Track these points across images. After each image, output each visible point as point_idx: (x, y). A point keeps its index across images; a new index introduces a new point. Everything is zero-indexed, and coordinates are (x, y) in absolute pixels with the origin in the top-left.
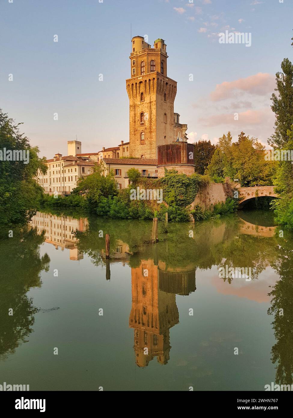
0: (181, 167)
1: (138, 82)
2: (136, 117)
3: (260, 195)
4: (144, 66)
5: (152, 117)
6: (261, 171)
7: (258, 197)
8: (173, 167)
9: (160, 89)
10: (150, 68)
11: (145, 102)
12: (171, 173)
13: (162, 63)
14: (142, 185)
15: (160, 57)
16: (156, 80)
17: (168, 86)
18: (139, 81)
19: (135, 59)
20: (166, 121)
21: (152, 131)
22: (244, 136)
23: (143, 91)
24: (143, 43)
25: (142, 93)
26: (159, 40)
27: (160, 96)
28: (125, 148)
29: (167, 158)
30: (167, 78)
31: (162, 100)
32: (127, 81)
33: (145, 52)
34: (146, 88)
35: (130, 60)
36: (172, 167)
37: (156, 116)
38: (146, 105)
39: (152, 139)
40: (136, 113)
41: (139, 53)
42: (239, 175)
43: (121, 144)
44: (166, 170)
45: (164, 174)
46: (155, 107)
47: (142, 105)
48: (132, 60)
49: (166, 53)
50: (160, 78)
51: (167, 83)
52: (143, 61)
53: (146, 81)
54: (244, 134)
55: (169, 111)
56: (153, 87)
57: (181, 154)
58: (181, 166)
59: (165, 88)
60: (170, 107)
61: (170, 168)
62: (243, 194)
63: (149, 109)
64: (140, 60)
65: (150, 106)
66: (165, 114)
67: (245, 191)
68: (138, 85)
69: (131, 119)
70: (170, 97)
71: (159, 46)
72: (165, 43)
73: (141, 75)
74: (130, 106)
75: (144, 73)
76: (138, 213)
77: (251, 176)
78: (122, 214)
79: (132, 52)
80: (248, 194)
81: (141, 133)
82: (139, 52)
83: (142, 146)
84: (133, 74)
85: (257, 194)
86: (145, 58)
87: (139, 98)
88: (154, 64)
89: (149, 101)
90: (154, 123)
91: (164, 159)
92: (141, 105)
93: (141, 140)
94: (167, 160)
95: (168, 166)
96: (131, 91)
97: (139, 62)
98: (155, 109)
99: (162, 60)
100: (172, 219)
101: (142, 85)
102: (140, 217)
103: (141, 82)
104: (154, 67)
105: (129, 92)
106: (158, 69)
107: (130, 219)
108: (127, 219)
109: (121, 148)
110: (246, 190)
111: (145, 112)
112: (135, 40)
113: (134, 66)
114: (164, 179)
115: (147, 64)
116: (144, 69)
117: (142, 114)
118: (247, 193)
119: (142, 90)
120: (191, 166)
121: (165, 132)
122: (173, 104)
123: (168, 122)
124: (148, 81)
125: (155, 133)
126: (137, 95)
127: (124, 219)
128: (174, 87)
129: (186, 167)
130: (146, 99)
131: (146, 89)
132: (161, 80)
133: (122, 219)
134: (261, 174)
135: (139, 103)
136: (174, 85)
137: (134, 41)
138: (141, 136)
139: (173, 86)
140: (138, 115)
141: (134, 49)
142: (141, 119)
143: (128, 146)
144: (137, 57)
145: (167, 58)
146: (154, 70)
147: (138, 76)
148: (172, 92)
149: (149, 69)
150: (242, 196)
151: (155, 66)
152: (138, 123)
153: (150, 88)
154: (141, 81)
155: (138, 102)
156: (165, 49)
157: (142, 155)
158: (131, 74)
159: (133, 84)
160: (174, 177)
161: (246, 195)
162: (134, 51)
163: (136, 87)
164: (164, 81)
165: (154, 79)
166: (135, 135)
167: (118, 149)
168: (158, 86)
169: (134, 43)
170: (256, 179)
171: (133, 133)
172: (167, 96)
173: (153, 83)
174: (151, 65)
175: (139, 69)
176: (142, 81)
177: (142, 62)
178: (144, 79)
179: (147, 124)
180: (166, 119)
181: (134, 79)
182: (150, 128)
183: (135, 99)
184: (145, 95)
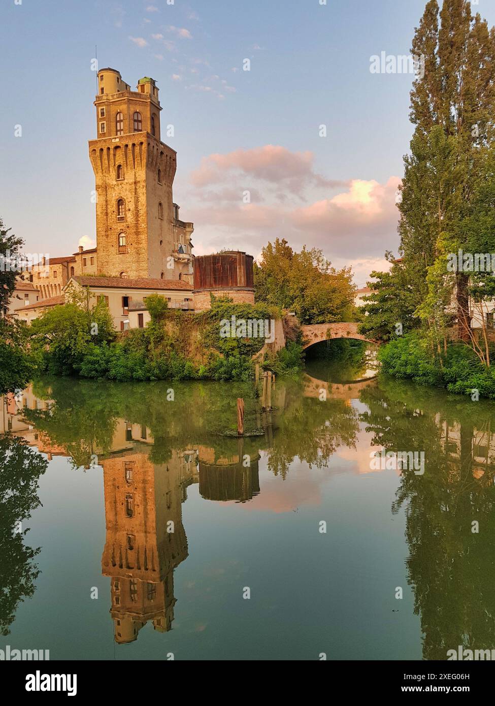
0: (238, 292)
1: (112, 147)
2: (109, 207)
3: (333, 336)
4: (121, 121)
5: (139, 208)
6: (330, 300)
7: (330, 340)
8: (225, 291)
9: (152, 162)
10: (133, 124)
11: (126, 181)
12: (223, 301)
13: (152, 119)
14: (173, 322)
15: (149, 107)
16: (144, 146)
17: (164, 157)
18: (115, 145)
19: (104, 107)
20: (162, 216)
21: (139, 232)
22: (287, 245)
23: (122, 162)
24: (118, 81)
25: (119, 166)
26: (148, 80)
27: (151, 174)
28: (87, 260)
29: (215, 278)
30: (162, 143)
31: (155, 180)
32: (91, 143)
33: (123, 96)
34: (126, 157)
35: (95, 107)
36: (223, 292)
37: (147, 206)
38: (128, 187)
39: (141, 246)
40: (108, 198)
41: (111, 98)
42: (297, 306)
43: (78, 251)
44: (212, 297)
45: (210, 303)
46: (144, 190)
47: (120, 186)
48: (100, 108)
49: (159, 102)
50: (152, 144)
51: (162, 153)
52: (120, 112)
53: (127, 146)
54: (287, 242)
55: (166, 199)
56: (141, 157)
57: (237, 272)
58: (238, 290)
59: (159, 161)
60: (168, 193)
61: (219, 294)
62: (307, 336)
63: (134, 193)
64: (114, 109)
65: (136, 189)
66: (160, 204)
67: (310, 331)
68: (112, 152)
69: (100, 210)
70: (167, 176)
71: (148, 88)
72: (157, 85)
73: (117, 135)
74: (96, 186)
75: (122, 132)
76: (168, 370)
77: (315, 308)
78: (140, 373)
79: (99, 94)
80: (316, 335)
81: (120, 234)
82: (112, 96)
83: (121, 256)
84: (100, 132)
85: (329, 335)
86: (124, 107)
87: (113, 174)
88: (140, 119)
89: (132, 180)
90: (142, 218)
91: (210, 279)
92: (118, 185)
93: (119, 246)
94: (215, 282)
95: (216, 290)
96: (99, 162)
97: (113, 113)
98: (145, 195)
99: (153, 112)
100: (233, 377)
101: (120, 153)
102: (172, 376)
103: (117, 147)
104: (140, 124)
105: (94, 161)
106: (147, 127)
107: (154, 380)
108: (148, 380)
109: (78, 258)
110: (311, 329)
111: (125, 198)
112: (104, 74)
113: (103, 119)
114: (214, 312)
115: (127, 117)
116: (121, 126)
117: (120, 202)
118: (314, 334)
119: (120, 160)
120: (252, 291)
121: (162, 233)
122: (171, 187)
123: (165, 218)
124: (130, 146)
125: (146, 235)
126: (111, 169)
127: (142, 381)
128: (172, 160)
129: (245, 292)
130: (126, 177)
131: (126, 160)
132: (153, 147)
133: (139, 380)
134: (330, 305)
135: (115, 183)
136: (172, 157)
137: (103, 76)
138: (119, 239)
139: (170, 158)
140: (114, 203)
141: (102, 89)
142: (119, 209)
143: (94, 255)
144: (109, 104)
145: (161, 111)
146: (140, 128)
147: (111, 136)
148: (170, 168)
149: (132, 126)
150: (306, 339)
151: (140, 121)
152: (113, 217)
153: (134, 159)
154: (118, 145)
155: (112, 179)
156: (157, 95)
157: (122, 273)
158: (98, 131)
159: (102, 150)
160: (234, 308)
161: (313, 337)
162: (102, 92)
163: (108, 155)
164: (157, 149)
165: (142, 143)
166: (107, 236)
167: (72, 260)
168: (149, 156)
169: (102, 79)
170: (322, 313)
171: (103, 233)
172: (162, 174)
173: (141, 150)
174: (135, 121)
175: (113, 124)
176: (120, 145)
177: (118, 113)
178: (124, 143)
179: (130, 217)
180: (162, 212)
181: (105, 141)
182: (137, 225)
183: (107, 175)
184: (125, 169)
